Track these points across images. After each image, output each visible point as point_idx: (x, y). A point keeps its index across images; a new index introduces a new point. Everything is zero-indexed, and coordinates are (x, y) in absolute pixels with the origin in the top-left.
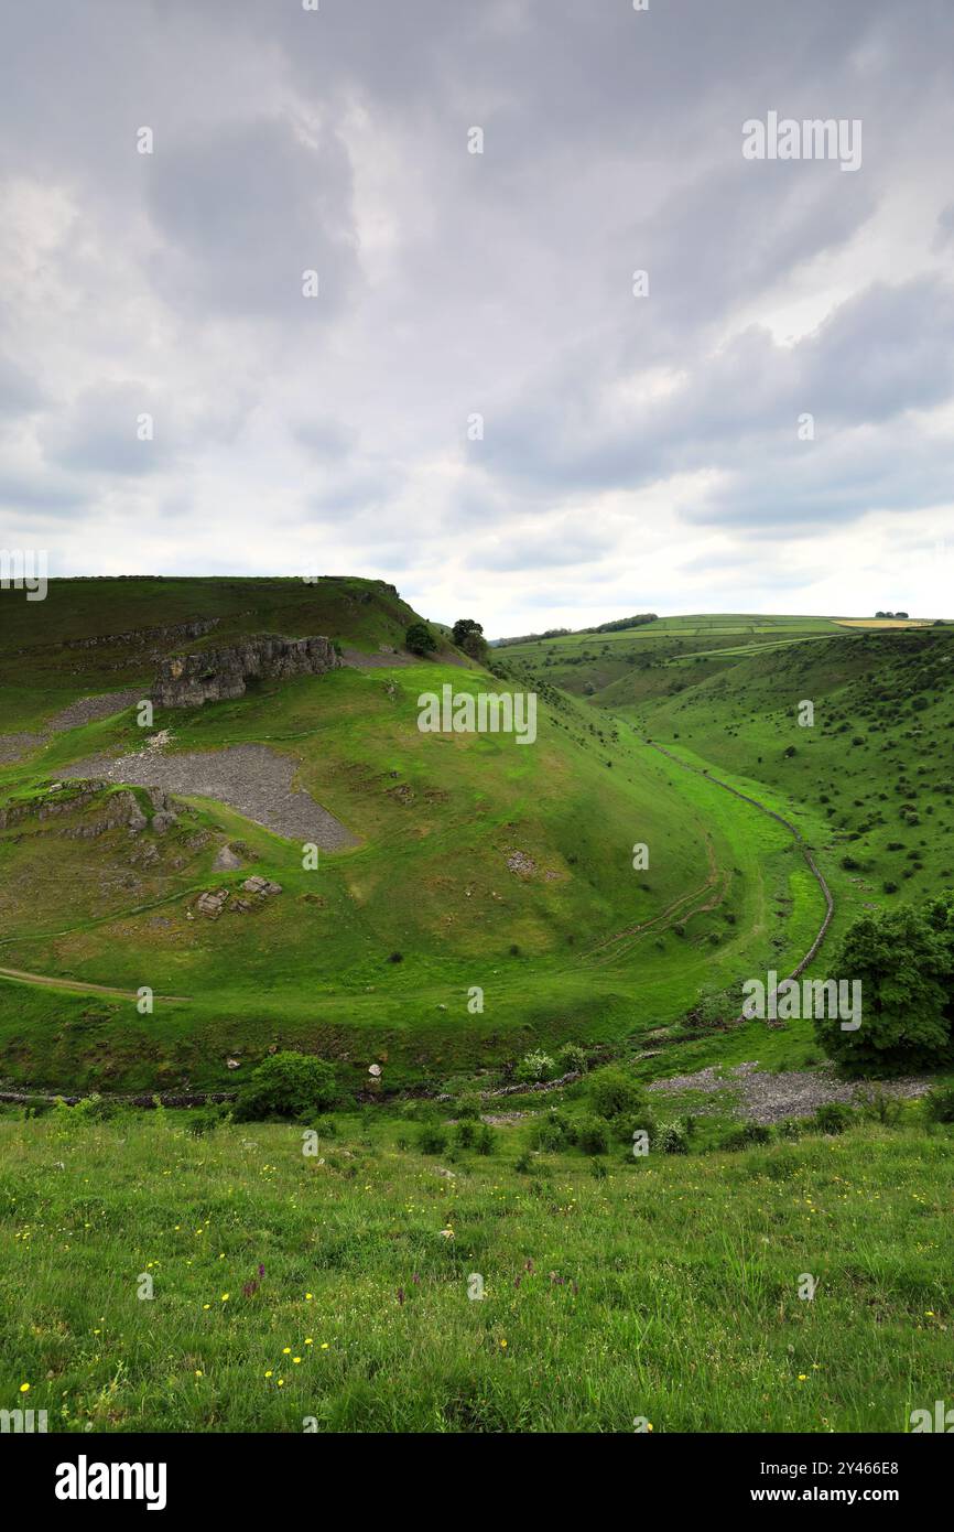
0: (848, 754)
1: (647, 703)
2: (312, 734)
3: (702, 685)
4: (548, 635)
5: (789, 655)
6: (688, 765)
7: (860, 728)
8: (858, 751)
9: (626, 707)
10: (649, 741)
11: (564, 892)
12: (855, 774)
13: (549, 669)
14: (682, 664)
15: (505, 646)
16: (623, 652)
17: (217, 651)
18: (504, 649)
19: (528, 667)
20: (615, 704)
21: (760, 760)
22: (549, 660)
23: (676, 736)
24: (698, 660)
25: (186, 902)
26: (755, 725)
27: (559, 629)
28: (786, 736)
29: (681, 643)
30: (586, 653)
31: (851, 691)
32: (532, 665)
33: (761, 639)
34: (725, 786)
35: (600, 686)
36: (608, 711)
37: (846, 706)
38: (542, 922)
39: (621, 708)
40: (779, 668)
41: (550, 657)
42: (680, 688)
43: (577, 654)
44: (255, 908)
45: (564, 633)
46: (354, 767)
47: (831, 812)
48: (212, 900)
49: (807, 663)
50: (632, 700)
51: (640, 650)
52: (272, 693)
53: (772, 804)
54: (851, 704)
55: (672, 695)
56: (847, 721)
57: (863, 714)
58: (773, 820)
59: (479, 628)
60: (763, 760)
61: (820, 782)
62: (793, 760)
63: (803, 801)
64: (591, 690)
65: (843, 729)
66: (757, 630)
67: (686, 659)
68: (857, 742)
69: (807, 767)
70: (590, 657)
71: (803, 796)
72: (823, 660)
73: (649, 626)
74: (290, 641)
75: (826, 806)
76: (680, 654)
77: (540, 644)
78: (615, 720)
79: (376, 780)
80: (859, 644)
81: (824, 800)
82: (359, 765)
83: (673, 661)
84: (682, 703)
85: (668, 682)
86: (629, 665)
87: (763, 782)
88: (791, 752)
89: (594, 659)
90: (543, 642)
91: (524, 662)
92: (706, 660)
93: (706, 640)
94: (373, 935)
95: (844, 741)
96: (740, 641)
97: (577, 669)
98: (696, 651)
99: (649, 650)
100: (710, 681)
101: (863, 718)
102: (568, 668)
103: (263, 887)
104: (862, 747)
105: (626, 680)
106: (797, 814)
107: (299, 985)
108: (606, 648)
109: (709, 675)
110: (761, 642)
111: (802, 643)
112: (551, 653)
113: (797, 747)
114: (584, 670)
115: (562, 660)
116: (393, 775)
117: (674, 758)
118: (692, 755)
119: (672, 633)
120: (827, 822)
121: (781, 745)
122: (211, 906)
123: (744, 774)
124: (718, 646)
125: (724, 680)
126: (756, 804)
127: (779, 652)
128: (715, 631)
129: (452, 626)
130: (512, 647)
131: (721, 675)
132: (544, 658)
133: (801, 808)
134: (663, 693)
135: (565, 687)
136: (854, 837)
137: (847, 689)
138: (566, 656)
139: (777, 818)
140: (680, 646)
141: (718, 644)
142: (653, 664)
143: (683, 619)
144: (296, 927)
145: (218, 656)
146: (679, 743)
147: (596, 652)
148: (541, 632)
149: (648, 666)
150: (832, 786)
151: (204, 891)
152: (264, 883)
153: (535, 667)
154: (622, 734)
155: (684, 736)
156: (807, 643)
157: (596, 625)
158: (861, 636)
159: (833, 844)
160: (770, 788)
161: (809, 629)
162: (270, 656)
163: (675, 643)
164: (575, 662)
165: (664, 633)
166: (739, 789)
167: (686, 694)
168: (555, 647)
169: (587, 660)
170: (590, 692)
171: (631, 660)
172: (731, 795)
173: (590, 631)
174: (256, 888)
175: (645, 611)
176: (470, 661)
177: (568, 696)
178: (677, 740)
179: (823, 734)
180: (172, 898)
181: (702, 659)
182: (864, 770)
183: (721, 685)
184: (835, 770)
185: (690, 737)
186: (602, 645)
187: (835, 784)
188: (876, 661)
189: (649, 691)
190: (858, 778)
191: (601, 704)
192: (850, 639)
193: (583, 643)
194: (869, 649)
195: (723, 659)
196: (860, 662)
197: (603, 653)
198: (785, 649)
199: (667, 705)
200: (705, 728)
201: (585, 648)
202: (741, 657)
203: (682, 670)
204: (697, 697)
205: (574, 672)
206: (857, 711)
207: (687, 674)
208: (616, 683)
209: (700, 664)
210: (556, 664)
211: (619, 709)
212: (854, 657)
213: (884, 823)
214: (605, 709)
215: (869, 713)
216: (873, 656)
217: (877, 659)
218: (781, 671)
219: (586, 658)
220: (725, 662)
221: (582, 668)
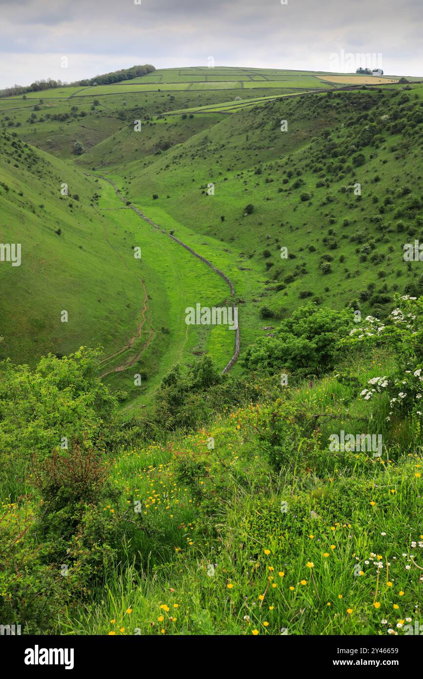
0: (295, 210)
1: (134, 163)
3: (187, 144)
4: (35, 88)
5: (265, 112)
6: (158, 227)
7: (311, 181)
8: (303, 206)
9: (115, 167)
10: (128, 204)
12: (297, 229)
14: (170, 120)
16: (113, 108)
20: (103, 164)
21: (223, 219)
22: (34, 116)
23: (155, 197)
24: (185, 117)
26: (227, 183)
27: (47, 81)
28: (251, 193)
30: (74, 109)
31: (311, 149)
32: (15, 122)
33: (247, 94)
35: (89, 145)
36: (96, 172)
37: (304, 163)
40: (255, 125)
41: (36, 113)
42: (166, 147)
43: (65, 110)
45: (52, 85)
47: (269, 265)
50: (121, 159)
51: (132, 106)
53: (221, 262)
54: (308, 161)
55: (158, 153)
56: (300, 178)
57: (315, 171)
58: (218, 277)
60: (226, 218)
61: (268, 238)
62: (251, 218)
63: (251, 257)
64: (80, 149)
65: (297, 186)
66: (247, 85)
67: (173, 117)
68: (304, 198)
69: (260, 224)
70: (79, 113)
71: (251, 252)
73: (144, 79)
75: (268, 260)
76: (171, 109)
77: (24, 98)
78: (101, 181)
80: (323, 101)
81: (267, 255)
83: (160, 118)
84: (166, 162)
85: (155, 141)
86: (121, 122)
87: (222, 240)
88: (250, 210)
89: (83, 115)
90: (30, 95)
92: (192, 117)
93: (197, 95)
95: (295, 198)
96: (228, 96)
97: (64, 125)
98: (187, 107)
99: (140, 106)
100: (195, 139)
101: (315, 175)
102: (55, 126)
104: (307, 203)
106: (243, 269)
108: (96, 103)
109: (194, 133)
110: (249, 97)
112: (36, 109)
113: (256, 205)
114: (73, 127)
115: (48, 116)
117: (148, 221)
118: (166, 216)
120: (264, 276)
121: (243, 204)
123: (207, 234)
124: (209, 101)
125: (206, 138)
126: (207, 262)
127: (257, 108)
131: (204, 132)
132: (29, 115)
134: (148, 152)
136: (280, 288)
137: (308, 146)
138: (53, 112)
139: (221, 275)
140: (172, 102)
141: (206, 99)
143: (180, 72)
146: (157, 205)
147: (85, 107)
150: (277, 241)
154: (104, 195)
156: (281, 100)
158: (326, 93)
159: (262, 295)
160: (227, 246)
161: (294, 84)
163: (166, 98)
164: (63, 118)
165: (156, 87)
166: (199, 249)
167: (172, 152)
168: (41, 102)
169: (75, 116)
170: (78, 152)
172: (188, 255)
173: (83, 84)
177: (48, 157)
178: (156, 201)
179: (281, 190)
181: (188, 115)
182: (305, 224)
183: (204, 143)
184: (282, 225)
185: (168, 197)
186: (92, 99)
187: (280, 239)
188: (336, 119)
189: (136, 150)
190: (299, 232)
191: (89, 164)
192: (317, 97)
193: (71, 97)
194: (330, 106)
195: (208, 116)
196: (323, 119)
197: (93, 109)
198: (263, 105)
199: (154, 165)
200: (183, 188)
201: (74, 103)
202: (225, 113)
203: (169, 128)
204: (181, 156)
205: (61, 129)
206: (311, 168)
207: (173, 132)
208: (104, 141)
209: (186, 120)
210: (41, 121)
211: (108, 169)
212: (318, 114)
213: (307, 273)
214: (94, 169)
215: (321, 169)
216: (333, 113)
217: (337, 116)
218: (257, 128)
219: (75, 114)
220: (210, 119)
221: (71, 125)
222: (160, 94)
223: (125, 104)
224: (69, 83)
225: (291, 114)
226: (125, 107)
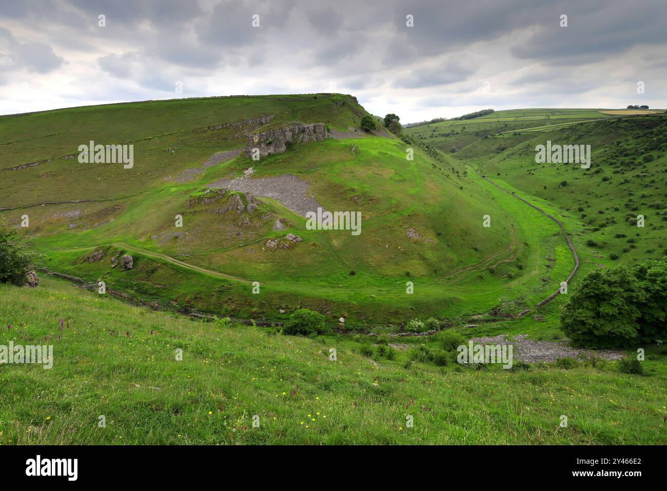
0: (598, 186)
1: (484, 157)
2: (316, 170)
3: (516, 148)
4: (433, 122)
5: (570, 131)
6: (504, 189)
7: (608, 171)
8: (605, 184)
9: (473, 159)
10: (484, 177)
11: (433, 249)
12: (601, 196)
13: (433, 139)
14: (506, 136)
15: (410, 128)
16: (473, 130)
17: (273, 131)
18: (410, 129)
19: (421, 138)
20: (466, 157)
21: (545, 188)
22: (433, 134)
23: (499, 174)
24: (515, 134)
25: (262, 243)
26: (544, 169)
27: (439, 118)
28: (563, 175)
29: (506, 125)
30: (453, 131)
31: (605, 151)
32: (424, 137)
33: (553, 122)
34: (524, 201)
35: (459, 148)
36: (462, 161)
37: (601, 159)
38: (422, 262)
39: (470, 159)
40: (562, 138)
41: (433, 133)
42: (503, 149)
43: (448, 131)
44: (292, 247)
45: (442, 120)
46: (335, 186)
47: (584, 216)
48: (272, 243)
49: (580, 136)
50: (476, 155)
51: (483, 129)
52: (298, 151)
53: (549, 211)
54: (605, 158)
55: (499, 152)
56: (599, 167)
57: (611, 164)
58: (549, 219)
59: (398, 118)
60: (547, 188)
61: (579, 200)
62: (565, 188)
63: (568, 210)
64: (454, 150)
65: (597, 172)
66: (551, 117)
67: (508, 134)
68: (605, 179)
69: (573, 192)
70: (455, 133)
71: (568, 207)
72: (590, 134)
73: (488, 116)
74: (306, 126)
75: (582, 213)
76: (505, 131)
77: (428, 126)
78: (466, 166)
79: (346, 192)
80: (614, 124)
81: (581, 210)
82: (337, 185)
83: (501, 135)
84: (504, 157)
85: (496, 146)
86: (476, 137)
87: (546, 199)
88: (564, 184)
89: (457, 134)
90: (430, 125)
91: (420, 136)
92: (519, 134)
93: (520, 123)
94: (343, 263)
95: (598, 179)
96: (541, 123)
97: (448, 139)
98: (514, 129)
99: (488, 129)
100: (521, 145)
101: (610, 166)
102: (443, 139)
103: (294, 239)
104: (607, 182)
105: (473, 145)
106: (564, 216)
107: (310, 282)
108: (464, 128)
109: (521, 142)
110: (553, 124)
111: (579, 124)
112: (434, 131)
113: (568, 181)
114: (452, 139)
115: (440, 134)
116: (353, 190)
117: (497, 186)
118: (507, 184)
119: (501, 120)
120: (581, 221)
121: (560, 180)
122: (272, 246)
123: (535, 195)
124: (528, 126)
125: (529, 145)
126: (540, 210)
127: (563, 129)
128: (526, 118)
129: (384, 117)
130: (414, 128)
131: (527, 142)
132: (430, 134)
133: (566, 213)
134: (493, 152)
135: (440, 148)
136: (596, 230)
137: (603, 150)
138: (442, 133)
139: (552, 218)
140: (506, 127)
141: (528, 125)
142: (489, 137)
143: (508, 112)
144: (308, 257)
145: (274, 133)
146: (500, 178)
147: (458, 130)
148: (429, 120)
149: (487, 137)
150: (586, 202)
151: (269, 239)
152: (294, 237)
153: (425, 138)
154: (469, 172)
155: (503, 174)
156: (582, 124)
157: (460, 116)
158: (617, 120)
159: (583, 232)
160: (549, 203)
161: (583, 116)
162: (297, 133)
163: (503, 125)
164: (447, 135)
165: (496, 120)
166: (532, 203)
167: (506, 153)
168: (436, 127)
169: (453, 134)
170: (453, 151)
171: (477, 134)
172: (527, 206)
173: (456, 119)
174: (291, 239)
175: (487, 108)
176: (393, 135)
177: (442, 153)
178: (499, 176)
179: (585, 174)
180: (256, 241)
181: (517, 133)
182: (607, 194)
183: (527, 148)
184: (589, 194)
185: (507, 175)
186: (462, 126)
187: (588, 201)
188: (624, 134)
189: (485, 151)
190: (603, 199)
191: (459, 157)
192: (609, 122)
193: (451, 125)
194: (620, 127)
195: (529, 133)
196: (613, 135)
197: (462, 131)
198: (568, 127)
199: (496, 158)
200: (515, 170)
201: (453, 128)
202: (540, 132)
203: (505, 140)
204: (512, 154)
205: (446, 140)
206: (607, 162)
207: (508, 142)
208: (468, 146)
209: (516, 136)
210: (436, 136)
211: (468, 160)
212: (610, 132)
213: (616, 223)
214: (461, 160)
215: (615, 163)
216: (622, 131)
217: (625, 133)
218: (564, 140)
219: (453, 133)
220: (531, 135)
221: (450, 138)
222: (499, 123)
223: (479, 128)
224: (449, 118)
225: (589, 132)
226: (480, 130)
